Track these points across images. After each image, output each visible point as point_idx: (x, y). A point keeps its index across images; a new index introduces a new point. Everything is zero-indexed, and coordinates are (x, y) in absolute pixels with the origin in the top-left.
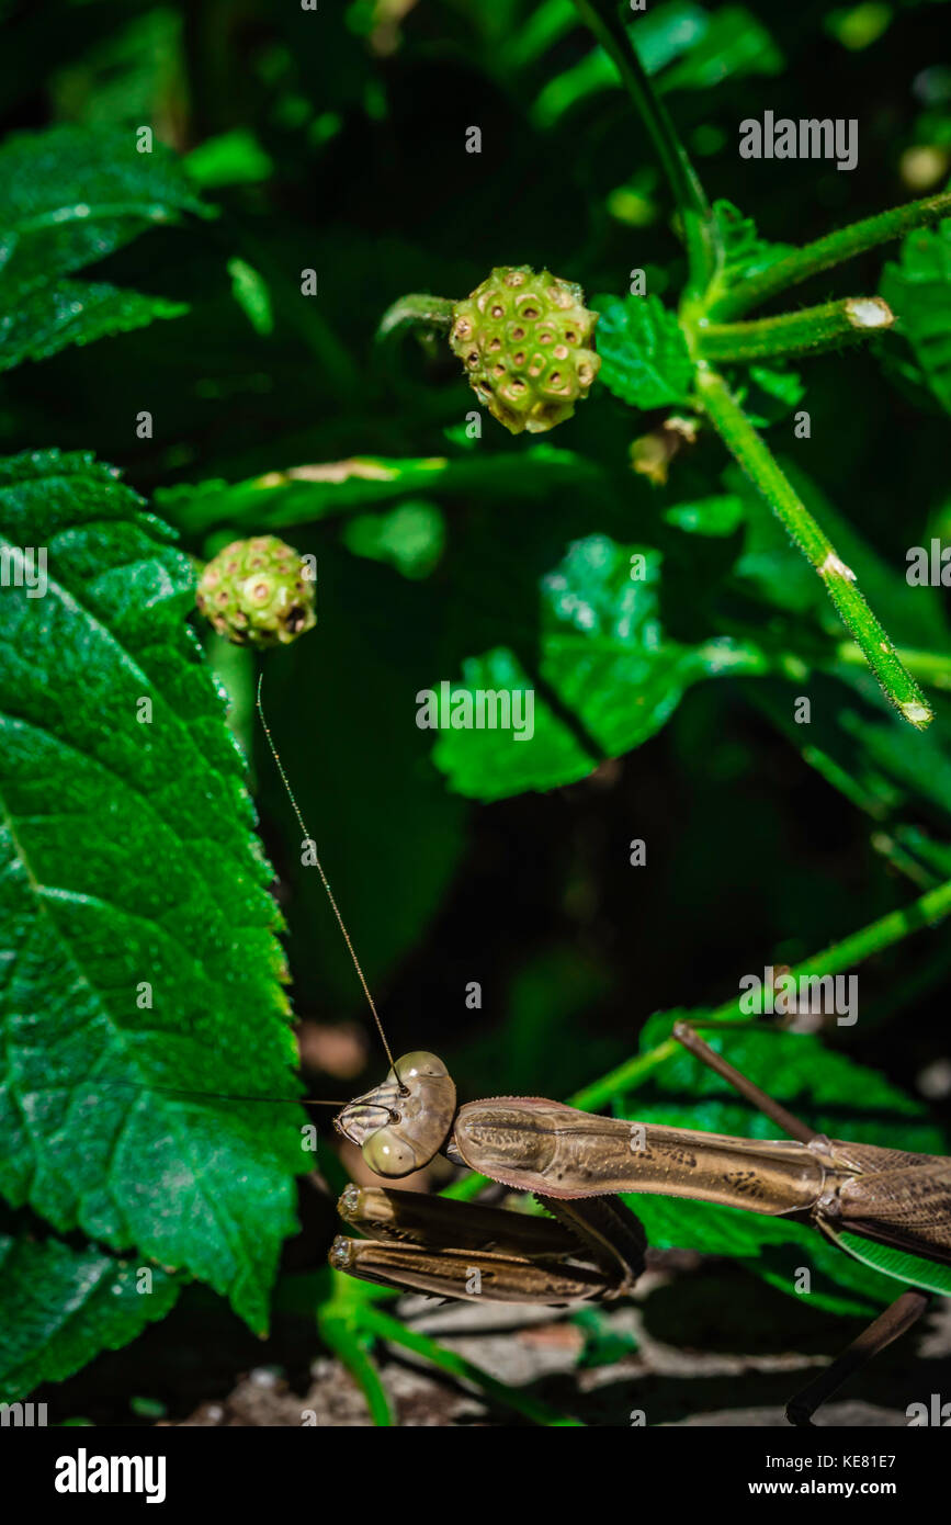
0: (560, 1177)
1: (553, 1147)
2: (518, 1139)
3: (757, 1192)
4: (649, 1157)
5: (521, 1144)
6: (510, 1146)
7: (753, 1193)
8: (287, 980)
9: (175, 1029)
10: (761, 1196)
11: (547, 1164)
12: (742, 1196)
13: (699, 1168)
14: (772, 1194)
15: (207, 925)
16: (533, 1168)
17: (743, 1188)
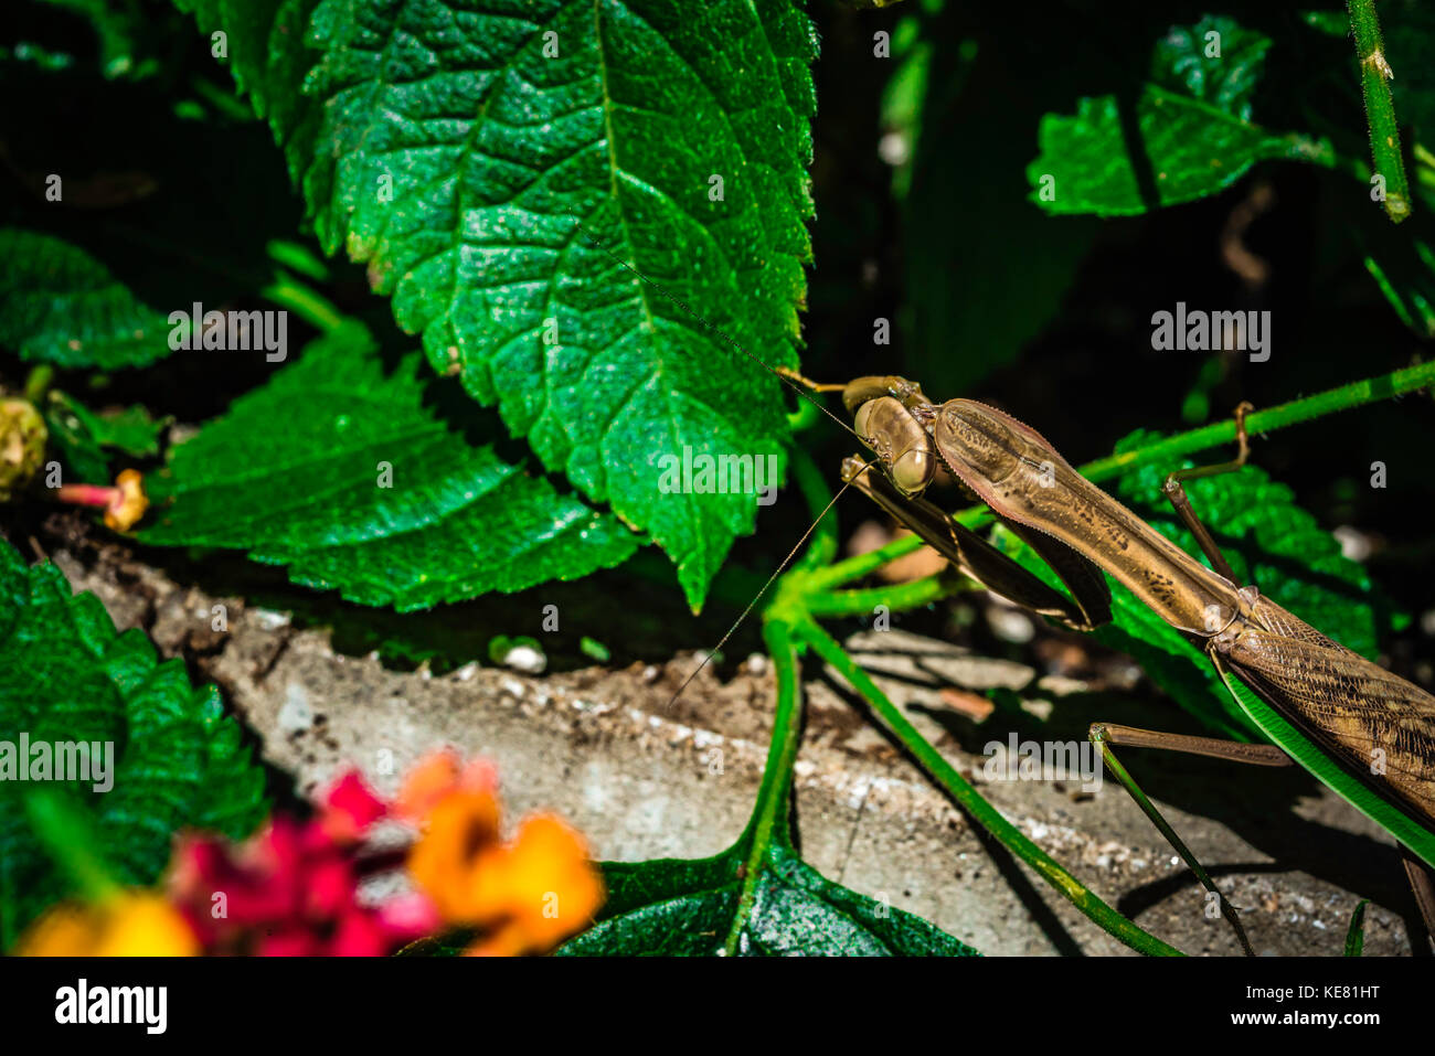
0: (1007, 495)
1: (1013, 468)
2: (985, 445)
3: (1168, 599)
4: (1089, 520)
5: (987, 450)
6: (976, 446)
7: (1164, 598)
8: (804, 308)
9: (700, 328)
10: (1170, 604)
11: (1001, 479)
12: (1153, 596)
13: (1128, 552)
14: (1179, 608)
15: (750, 241)
16: (988, 476)
17: (1158, 590)
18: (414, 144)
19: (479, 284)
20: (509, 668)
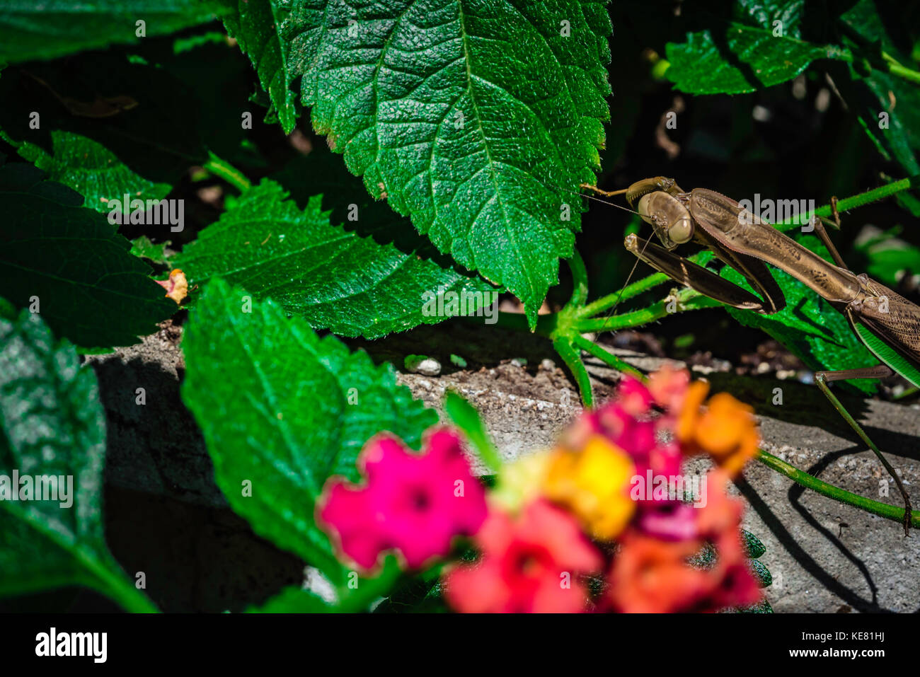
0: (733, 238)
1: (735, 222)
2: (720, 211)
3: (824, 285)
4: (779, 246)
5: (720, 214)
6: (715, 213)
7: (822, 285)
8: (604, 148)
10: (825, 288)
11: (729, 230)
12: (817, 285)
13: (801, 261)
14: (831, 289)
16: (721, 229)
17: (818, 281)
18: (346, 64)
19: (393, 145)
20: (418, 373)
